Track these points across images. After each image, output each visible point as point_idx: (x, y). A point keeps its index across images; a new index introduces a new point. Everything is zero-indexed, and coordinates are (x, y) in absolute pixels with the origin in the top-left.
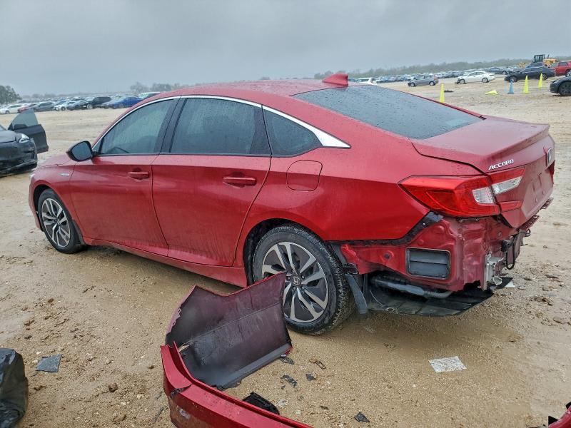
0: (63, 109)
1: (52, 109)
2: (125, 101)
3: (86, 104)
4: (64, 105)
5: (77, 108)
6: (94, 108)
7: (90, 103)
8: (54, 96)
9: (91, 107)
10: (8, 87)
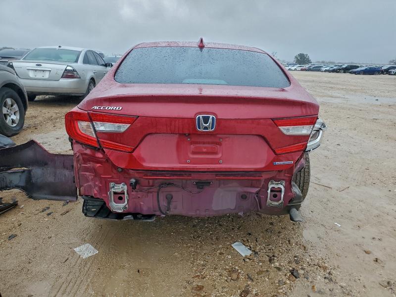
0: (326, 71)
1: (319, 70)
2: (366, 69)
3: (340, 69)
4: (327, 69)
5: (334, 71)
6: (344, 72)
7: (343, 69)
8: (334, 63)
9: (342, 71)
10: (307, 55)
